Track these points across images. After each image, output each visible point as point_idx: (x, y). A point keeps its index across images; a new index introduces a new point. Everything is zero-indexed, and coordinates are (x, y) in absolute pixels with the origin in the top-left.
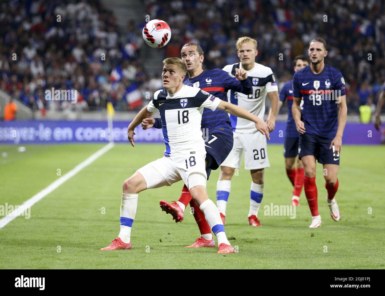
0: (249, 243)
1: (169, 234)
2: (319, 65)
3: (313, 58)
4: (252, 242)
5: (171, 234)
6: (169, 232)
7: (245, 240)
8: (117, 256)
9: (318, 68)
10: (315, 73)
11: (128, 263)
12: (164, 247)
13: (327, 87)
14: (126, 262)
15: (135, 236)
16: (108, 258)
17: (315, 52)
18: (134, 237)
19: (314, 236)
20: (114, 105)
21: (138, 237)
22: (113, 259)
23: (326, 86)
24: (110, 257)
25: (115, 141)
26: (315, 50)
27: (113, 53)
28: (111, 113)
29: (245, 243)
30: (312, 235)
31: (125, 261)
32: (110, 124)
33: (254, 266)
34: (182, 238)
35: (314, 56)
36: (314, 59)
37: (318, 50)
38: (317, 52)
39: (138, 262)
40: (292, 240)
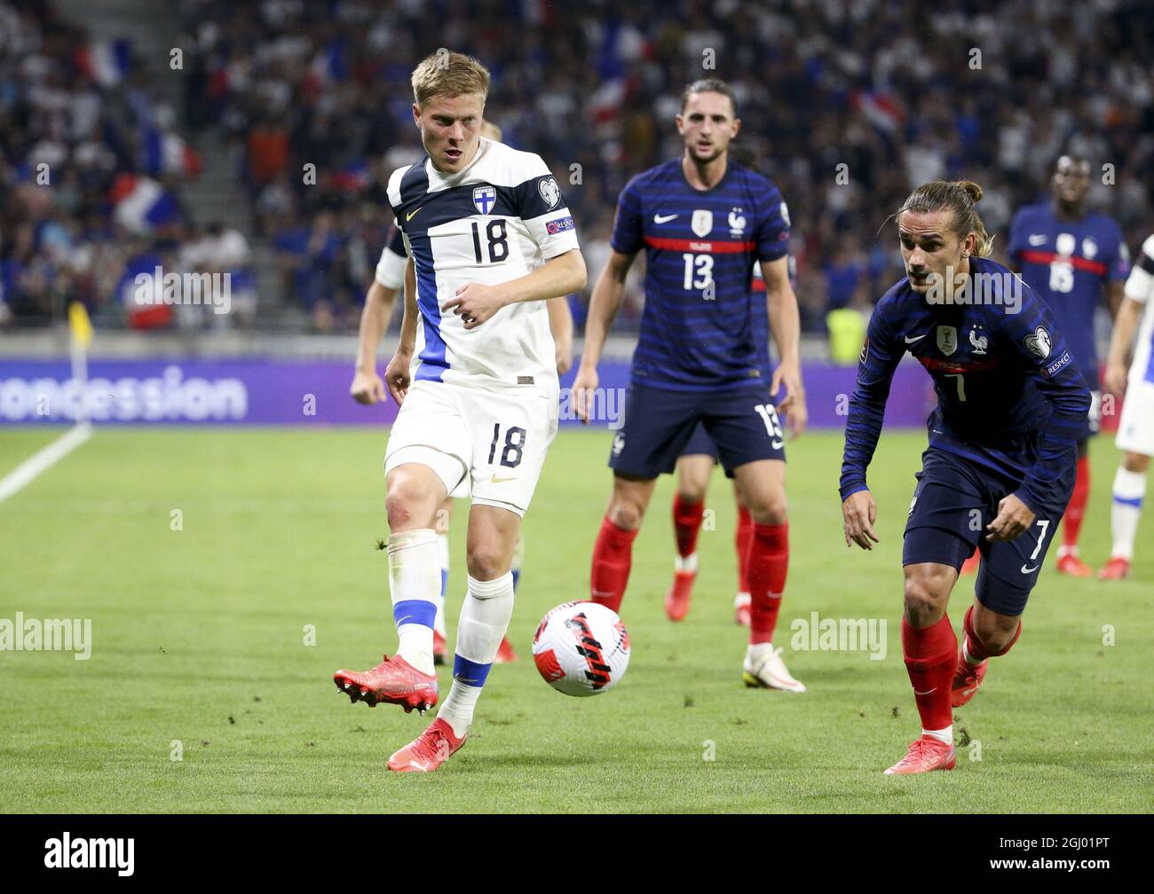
0: (497, 727)
1: (257, 699)
2: (712, 165)
3: (702, 143)
4: (506, 723)
5: (264, 701)
6: (259, 695)
7: (485, 716)
8: (100, 768)
9: (710, 174)
10: (700, 187)
11: (133, 789)
12: (242, 739)
13: (733, 231)
14: (129, 785)
15: (155, 707)
16: (75, 774)
17: (708, 127)
18: (152, 710)
19: (695, 703)
20: (92, 312)
21: (163, 710)
22: (88, 776)
23: (732, 228)
24: (79, 769)
25: (95, 422)
26: (708, 120)
27: (87, 154)
28: (80, 332)
29: (486, 725)
30: (688, 703)
31: (124, 783)
32: (80, 368)
33: (514, 797)
34: (296, 712)
35: (704, 140)
36: (703, 147)
37: (717, 119)
38: (714, 125)
39: (163, 786)
40: (627, 716)
